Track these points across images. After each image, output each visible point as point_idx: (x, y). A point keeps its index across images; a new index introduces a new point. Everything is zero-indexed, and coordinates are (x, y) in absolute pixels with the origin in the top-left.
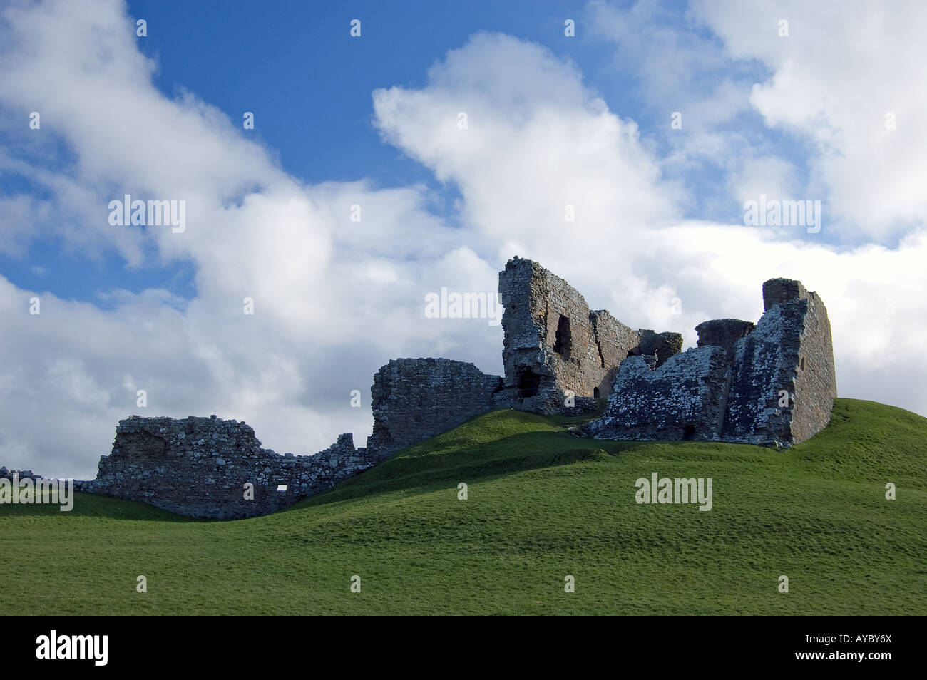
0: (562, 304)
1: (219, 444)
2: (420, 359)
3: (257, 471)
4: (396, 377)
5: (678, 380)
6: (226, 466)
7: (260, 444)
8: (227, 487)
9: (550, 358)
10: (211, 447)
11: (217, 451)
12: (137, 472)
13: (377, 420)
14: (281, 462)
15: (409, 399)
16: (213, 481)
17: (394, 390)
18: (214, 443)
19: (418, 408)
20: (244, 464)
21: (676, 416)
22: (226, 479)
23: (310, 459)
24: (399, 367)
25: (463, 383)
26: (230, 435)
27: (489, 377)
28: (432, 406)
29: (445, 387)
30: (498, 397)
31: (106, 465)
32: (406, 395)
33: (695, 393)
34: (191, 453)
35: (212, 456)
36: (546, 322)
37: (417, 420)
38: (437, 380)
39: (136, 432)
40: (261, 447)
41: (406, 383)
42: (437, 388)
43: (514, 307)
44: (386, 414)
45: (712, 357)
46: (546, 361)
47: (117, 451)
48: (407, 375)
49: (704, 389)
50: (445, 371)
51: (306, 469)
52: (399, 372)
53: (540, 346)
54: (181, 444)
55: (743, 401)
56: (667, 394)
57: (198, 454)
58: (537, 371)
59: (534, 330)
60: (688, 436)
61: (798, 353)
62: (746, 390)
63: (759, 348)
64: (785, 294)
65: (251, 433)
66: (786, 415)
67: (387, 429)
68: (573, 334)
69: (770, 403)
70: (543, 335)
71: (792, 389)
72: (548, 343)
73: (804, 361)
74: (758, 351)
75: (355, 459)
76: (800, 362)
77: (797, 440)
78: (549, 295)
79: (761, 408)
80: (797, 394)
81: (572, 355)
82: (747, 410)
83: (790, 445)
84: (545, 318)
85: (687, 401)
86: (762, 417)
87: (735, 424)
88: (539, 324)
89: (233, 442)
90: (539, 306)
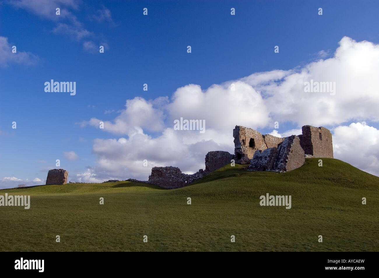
0: (251, 135)
1: (172, 172)
2: (216, 151)
3: (180, 178)
4: (210, 156)
5: (264, 156)
6: (174, 177)
8: (174, 182)
9: (244, 150)
12: (156, 179)
13: (206, 166)
14: (186, 176)
15: (213, 161)
16: (171, 181)
17: (209, 159)
19: (215, 163)
20: (177, 177)
21: (262, 165)
22: (174, 180)
23: (192, 175)
25: (225, 157)
26: (175, 170)
27: (231, 155)
28: (218, 162)
29: (221, 158)
31: (150, 177)
33: (266, 160)
35: (171, 175)
37: (215, 166)
38: (219, 156)
39: (156, 170)
40: (181, 173)
41: (212, 157)
42: (219, 158)
43: (236, 138)
44: (208, 165)
45: (271, 151)
46: (243, 151)
47: (152, 174)
48: (212, 155)
49: (268, 159)
50: (221, 154)
51: (191, 178)
53: (241, 147)
54: (165, 173)
55: (277, 161)
56: (261, 160)
57: (168, 175)
58: (240, 153)
59: (240, 144)
60: (264, 170)
61: (290, 149)
62: (278, 159)
63: (282, 148)
64: (307, 130)
65: (179, 170)
66: (285, 164)
67: (208, 168)
68: (256, 142)
69: (282, 162)
70: (243, 144)
71: (287, 158)
72: (246, 146)
73: (292, 151)
74: (282, 149)
75: (201, 175)
76: (291, 151)
77: (287, 171)
78: (246, 134)
79: (279, 163)
80: (289, 159)
81: (255, 148)
82: (277, 163)
83: (285, 172)
84: (245, 140)
85: (264, 162)
86: (279, 165)
87: (274, 167)
88: (242, 142)
89: (175, 172)
90: (242, 137)
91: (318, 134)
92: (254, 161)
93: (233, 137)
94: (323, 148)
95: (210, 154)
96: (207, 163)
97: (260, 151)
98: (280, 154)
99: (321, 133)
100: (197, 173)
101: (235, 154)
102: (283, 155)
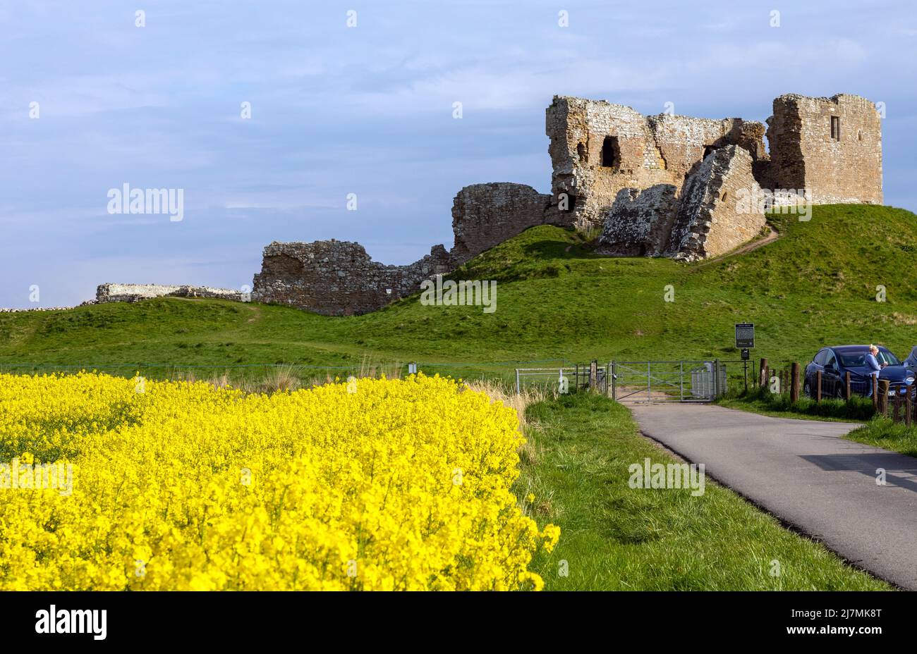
0: (607, 127)
1: (339, 261)
2: (488, 184)
3: (368, 279)
4: (468, 201)
5: (642, 210)
6: (345, 278)
7: (370, 258)
8: (347, 293)
9: (583, 182)
10: (333, 263)
11: (338, 266)
12: (282, 285)
13: (456, 236)
14: (386, 272)
15: (479, 218)
16: (337, 289)
17: (467, 211)
18: (335, 260)
19: (487, 225)
20: (358, 275)
21: (636, 237)
22: (347, 287)
23: (408, 268)
24: (470, 193)
25: (521, 202)
26: (347, 254)
27: (541, 197)
28: (497, 222)
29: (507, 206)
30: (548, 213)
31: (258, 281)
32: (476, 214)
33: (648, 221)
34: (320, 269)
35: (334, 270)
36: (587, 147)
37: (486, 234)
38: (501, 201)
39: (277, 255)
40: (371, 260)
41: (476, 205)
42: (500, 208)
43: (556, 139)
44: (462, 231)
45: (663, 193)
46: (579, 183)
47: (265, 270)
48: (477, 199)
49: (654, 218)
50: (506, 193)
51: (405, 277)
52: (470, 197)
53: (574, 172)
54: (311, 263)
55: (680, 226)
56: (634, 221)
59: (570, 159)
60: (642, 254)
61: (720, 190)
62: (683, 218)
63: (698, 185)
64: (786, 111)
65: (362, 251)
66: (703, 237)
67: (463, 243)
68: (623, 149)
69: (693, 229)
70: (581, 160)
71: (709, 218)
72: (589, 164)
73: (725, 194)
74: (696, 188)
75: (441, 267)
76: (721, 196)
77: (708, 255)
78: (590, 123)
79: (687, 232)
80: (714, 220)
81: (622, 167)
82: (679, 233)
83: (701, 258)
84: (587, 143)
85: (643, 227)
86: (685, 240)
87: (672, 244)
88: (576, 152)
89: (350, 258)
90: (577, 135)
91: (827, 122)
92: (614, 225)
93: (547, 134)
94: (844, 165)
95: (467, 194)
96: (459, 226)
97: (634, 192)
98: (688, 203)
99: (837, 118)
100: (427, 259)
101: (552, 194)
102: (697, 207)
